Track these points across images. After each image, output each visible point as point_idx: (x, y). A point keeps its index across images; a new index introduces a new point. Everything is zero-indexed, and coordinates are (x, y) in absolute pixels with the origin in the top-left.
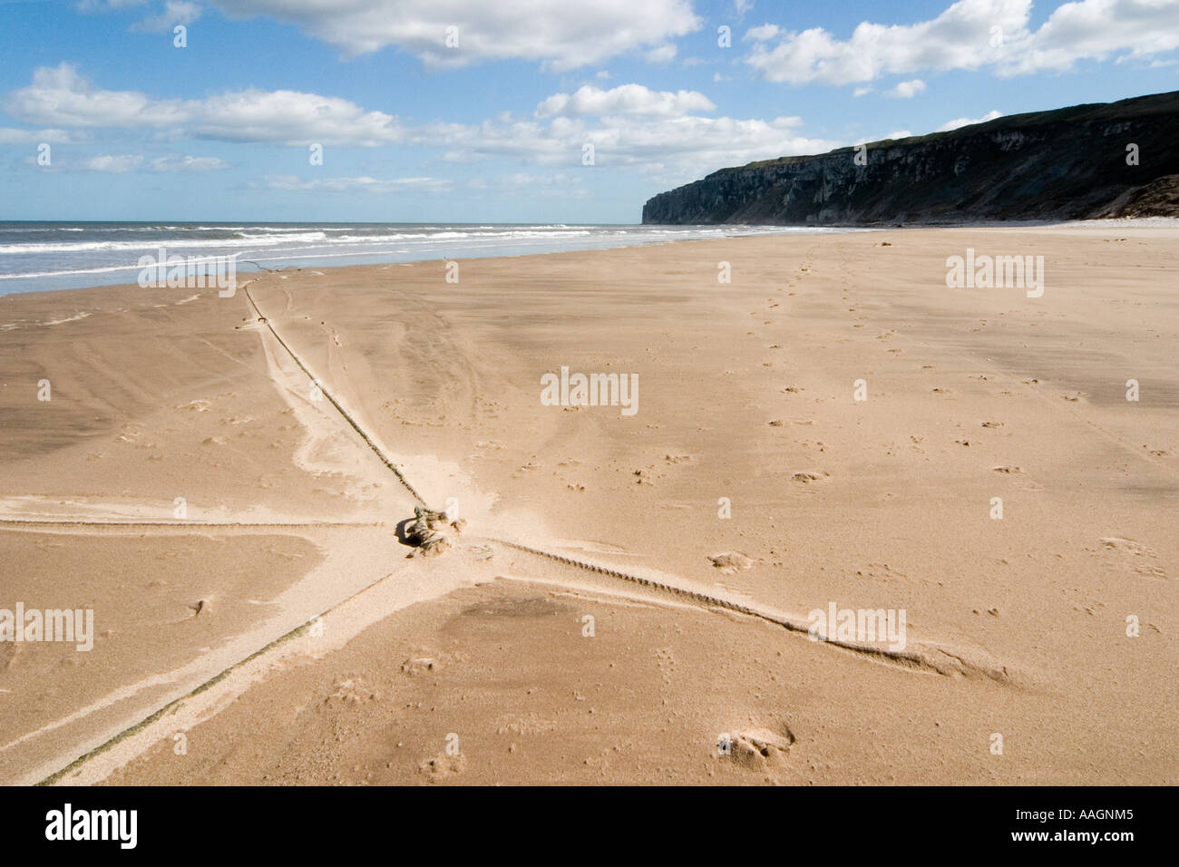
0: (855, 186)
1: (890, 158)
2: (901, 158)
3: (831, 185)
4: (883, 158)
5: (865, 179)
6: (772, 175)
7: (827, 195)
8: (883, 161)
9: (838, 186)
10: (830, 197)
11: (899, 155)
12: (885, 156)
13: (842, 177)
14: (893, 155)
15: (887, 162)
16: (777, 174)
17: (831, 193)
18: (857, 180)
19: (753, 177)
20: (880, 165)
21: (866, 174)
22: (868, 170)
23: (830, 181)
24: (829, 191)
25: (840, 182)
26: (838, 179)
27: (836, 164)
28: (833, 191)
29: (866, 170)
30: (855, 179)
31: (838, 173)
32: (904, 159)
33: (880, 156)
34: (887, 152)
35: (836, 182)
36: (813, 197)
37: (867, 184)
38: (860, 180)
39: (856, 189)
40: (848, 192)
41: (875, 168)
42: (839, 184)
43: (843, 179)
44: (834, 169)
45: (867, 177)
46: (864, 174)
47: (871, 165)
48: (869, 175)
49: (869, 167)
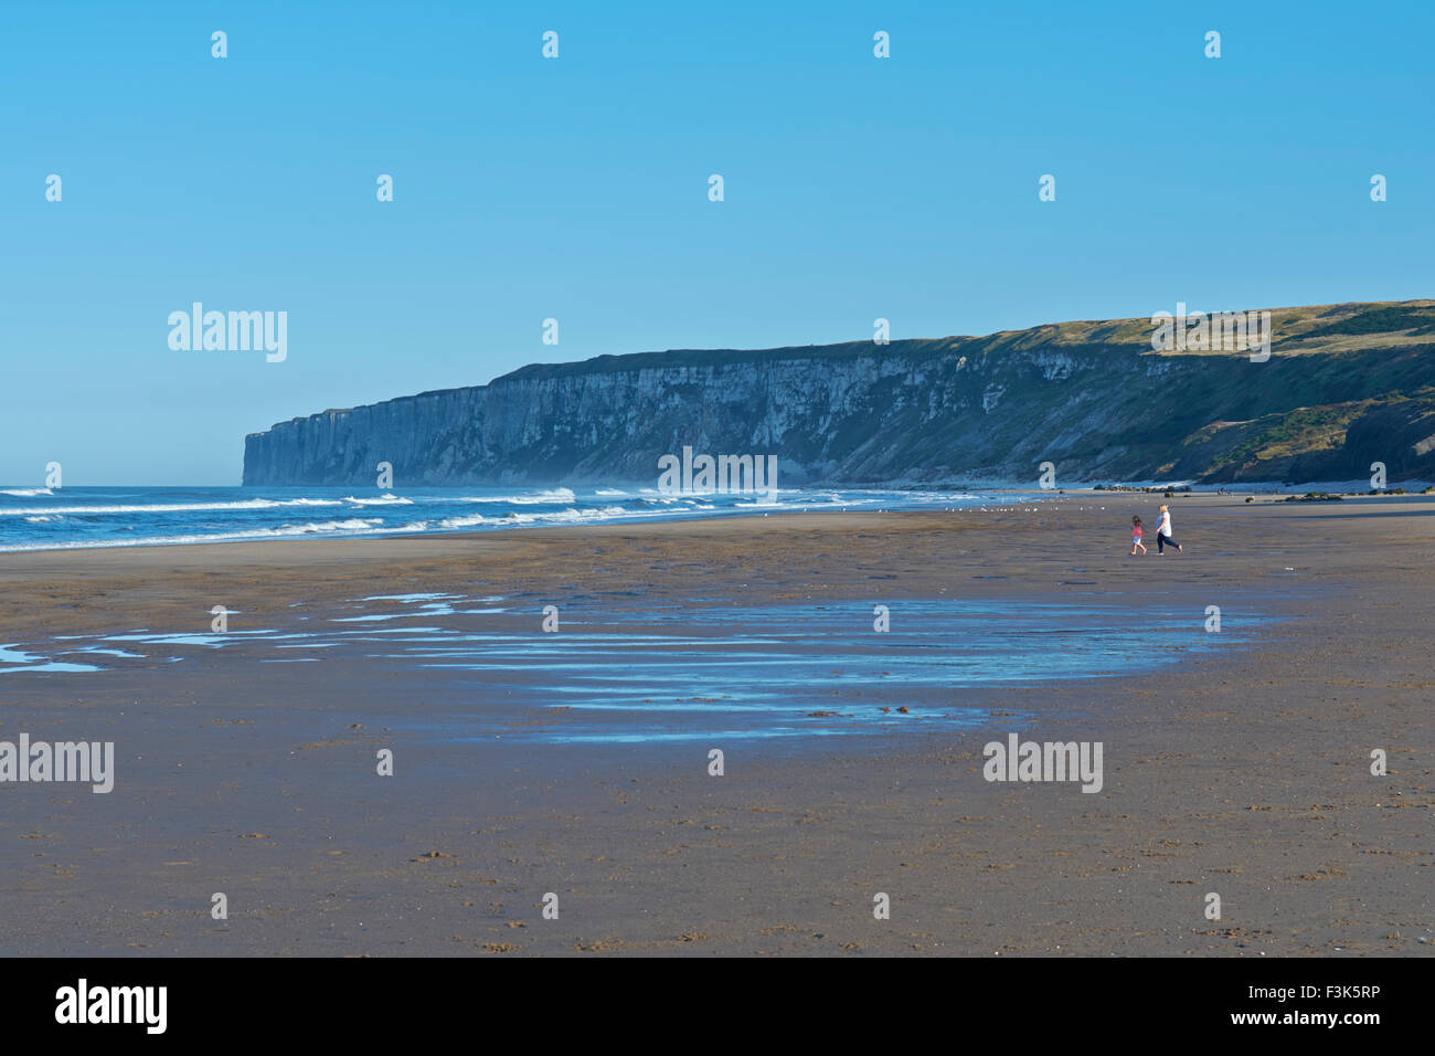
0: (829, 420)
1: (885, 373)
2: (904, 376)
3: (784, 414)
4: (875, 373)
5: (847, 407)
7: (780, 431)
8: (874, 379)
9: (797, 417)
10: (784, 435)
11: (901, 370)
12: (878, 368)
13: (803, 400)
15: (881, 380)
17: (785, 428)
18: (834, 408)
20: (873, 386)
22: (850, 393)
23: (783, 406)
24: (781, 425)
25: (800, 410)
26: (797, 404)
27: (791, 377)
28: (789, 425)
29: (846, 392)
30: (829, 405)
31: (797, 392)
32: (910, 376)
33: (869, 368)
34: (881, 362)
35: (793, 410)
36: (748, 434)
37: (850, 414)
38: (838, 408)
39: (831, 424)
40: (817, 429)
41: (862, 389)
42: (800, 413)
43: (805, 403)
44: (788, 386)
45: (850, 404)
46: (845, 399)
47: (855, 384)
48: (853, 401)
49: (852, 387)
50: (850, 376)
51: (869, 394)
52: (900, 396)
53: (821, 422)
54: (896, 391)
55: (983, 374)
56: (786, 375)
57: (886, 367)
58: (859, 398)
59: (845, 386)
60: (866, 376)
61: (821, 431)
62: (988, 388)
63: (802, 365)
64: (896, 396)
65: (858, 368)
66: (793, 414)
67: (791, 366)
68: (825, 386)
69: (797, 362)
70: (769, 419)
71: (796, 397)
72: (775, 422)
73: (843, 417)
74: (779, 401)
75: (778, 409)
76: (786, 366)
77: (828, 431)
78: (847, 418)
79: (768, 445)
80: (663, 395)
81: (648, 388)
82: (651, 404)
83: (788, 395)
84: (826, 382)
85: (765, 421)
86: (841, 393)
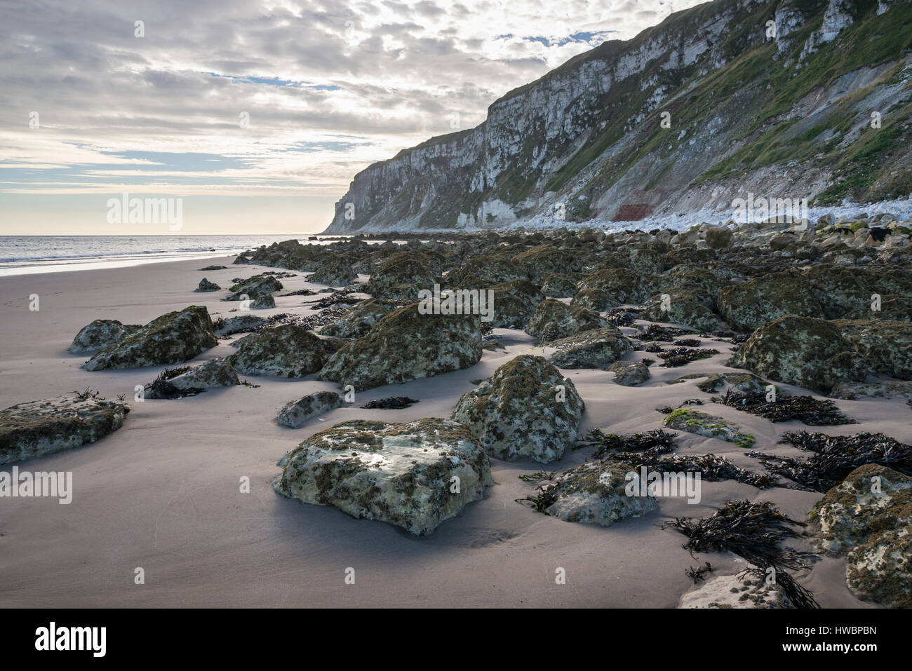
0: (544, 151)
1: (622, 74)
5: (568, 128)
6: (420, 162)
7: (493, 175)
8: (606, 87)
9: (510, 157)
13: (517, 138)
15: (615, 85)
16: (427, 159)
17: (498, 171)
18: (551, 135)
20: (602, 97)
21: (570, 116)
22: (573, 109)
24: (495, 168)
25: (514, 150)
26: (511, 145)
27: (505, 119)
28: (502, 167)
29: (567, 110)
30: (544, 132)
31: (511, 132)
33: (597, 74)
34: (616, 62)
35: (506, 151)
36: (468, 183)
37: (572, 137)
38: (556, 133)
39: (547, 154)
40: (530, 162)
41: (588, 102)
42: (513, 153)
43: (519, 142)
44: (502, 127)
45: (572, 124)
46: (565, 119)
47: (579, 98)
48: (576, 119)
49: (575, 102)
50: (573, 90)
51: (598, 107)
53: (535, 152)
56: (501, 117)
58: (586, 114)
59: (565, 102)
61: (534, 164)
63: (516, 102)
65: (582, 77)
67: (505, 107)
68: (540, 114)
69: (511, 101)
70: (485, 166)
71: (510, 137)
72: (490, 167)
73: (563, 141)
74: (493, 145)
75: (493, 152)
76: (501, 108)
77: (543, 162)
78: (568, 141)
79: (482, 191)
80: (425, 167)
81: (417, 163)
82: (417, 173)
83: (502, 137)
84: (541, 109)
85: (482, 168)
86: (559, 114)
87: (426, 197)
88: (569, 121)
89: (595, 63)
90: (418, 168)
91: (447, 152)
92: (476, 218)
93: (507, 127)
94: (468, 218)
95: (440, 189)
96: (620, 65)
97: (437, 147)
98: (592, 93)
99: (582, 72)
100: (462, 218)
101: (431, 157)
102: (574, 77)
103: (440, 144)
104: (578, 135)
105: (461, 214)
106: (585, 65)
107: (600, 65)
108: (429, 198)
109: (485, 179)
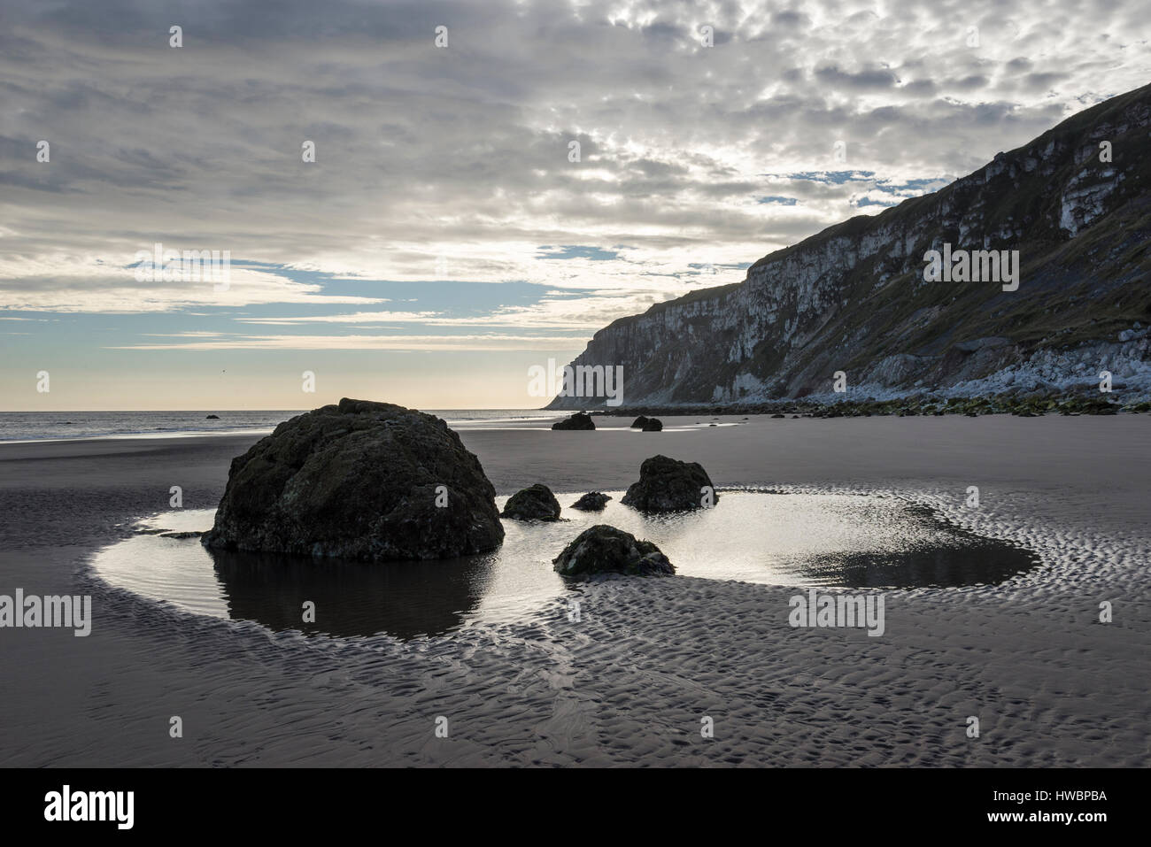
1: (865, 253)
2: (891, 247)
3: (756, 326)
5: (816, 303)
6: (676, 322)
7: (750, 345)
8: (851, 263)
9: (769, 327)
10: (754, 348)
11: (885, 240)
12: (856, 250)
13: (775, 307)
14: (870, 246)
15: (859, 262)
16: (683, 318)
17: (756, 341)
18: (801, 308)
19: (652, 328)
20: (847, 273)
21: (817, 291)
22: (820, 285)
23: (755, 316)
24: (753, 337)
25: (772, 319)
26: (768, 313)
27: (763, 283)
28: (760, 337)
29: (815, 285)
30: (796, 305)
31: (769, 299)
32: (898, 244)
33: (843, 251)
34: (860, 240)
35: (764, 319)
36: (727, 351)
37: (819, 312)
38: (806, 306)
39: (798, 327)
40: (782, 335)
41: (834, 278)
42: (771, 322)
43: (777, 310)
44: (761, 294)
45: (820, 299)
46: (814, 294)
47: (826, 274)
48: (823, 294)
49: (822, 278)
51: (845, 283)
52: (883, 273)
53: (787, 325)
54: (879, 269)
55: (1049, 172)
56: (760, 283)
57: (867, 245)
58: (832, 290)
59: (814, 277)
60: (839, 261)
61: (787, 337)
62: (1074, 180)
63: (774, 268)
64: (879, 274)
65: (829, 253)
66: (764, 324)
67: (764, 272)
68: (794, 285)
69: (770, 266)
70: (743, 334)
71: (768, 305)
72: (748, 336)
73: (811, 316)
74: (752, 312)
75: (751, 320)
76: (759, 273)
77: (794, 335)
78: (816, 316)
79: (739, 361)
80: (682, 328)
81: (672, 323)
82: (673, 336)
83: (760, 304)
84: (795, 280)
85: (741, 336)
86: (809, 288)
87: (680, 367)
88: (817, 296)
89: (840, 241)
90: (673, 329)
91: (707, 311)
92: (731, 391)
93: (765, 293)
94: (724, 391)
95: (696, 358)
96: (863, 244)
97: (696, 304)
98: (838, 270)
99: (829, 249)
100: (718, 391)
101: (688, 317)
102: (822, 253)
103: (700, 301)
104: (825, 311)
105: (717, 387)
106: (831, 242)
107: (847, 242)
108: (683, 368)
109: (742, 349)
